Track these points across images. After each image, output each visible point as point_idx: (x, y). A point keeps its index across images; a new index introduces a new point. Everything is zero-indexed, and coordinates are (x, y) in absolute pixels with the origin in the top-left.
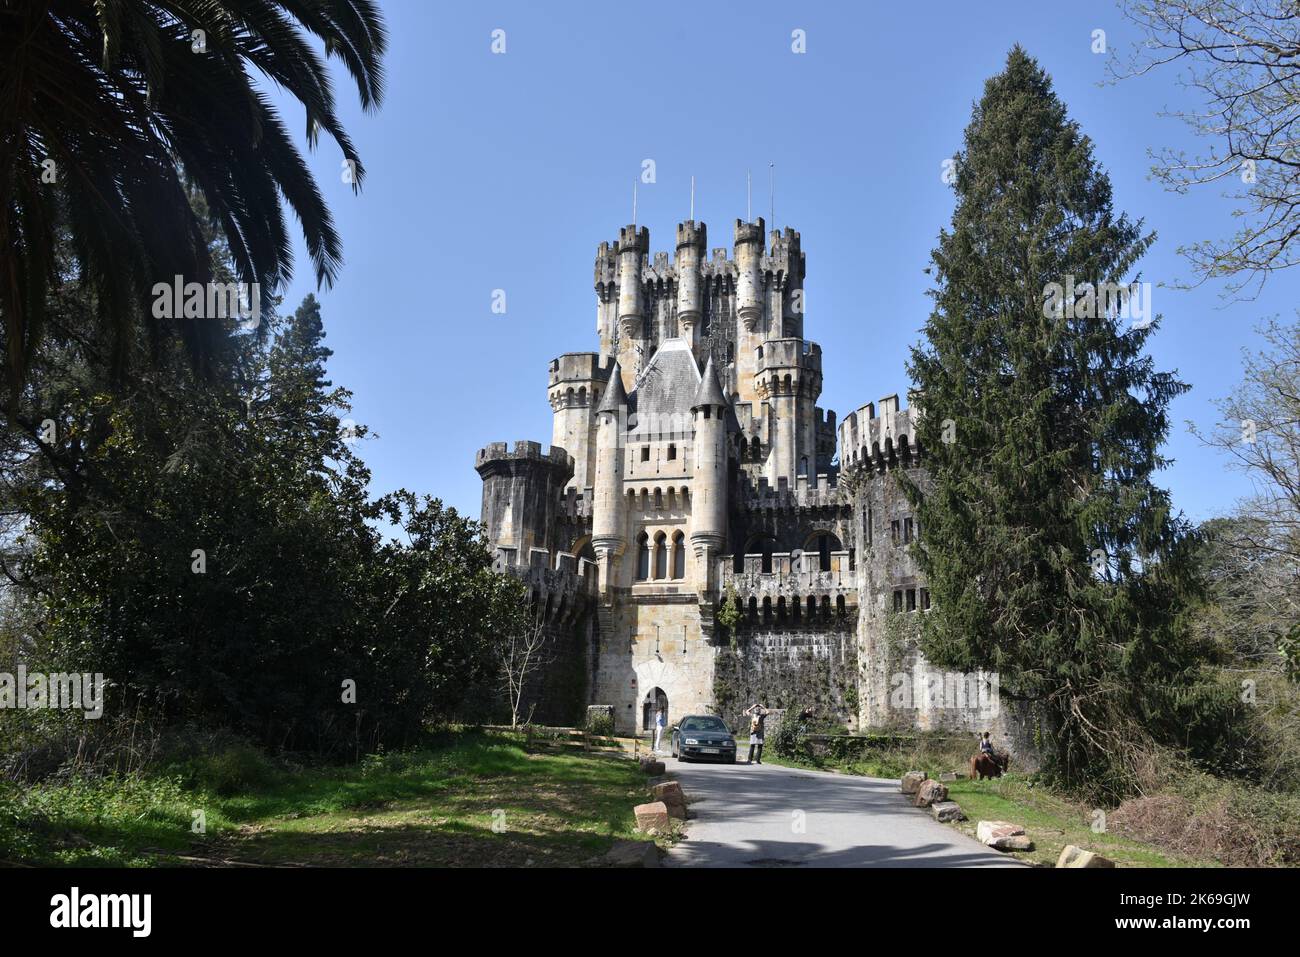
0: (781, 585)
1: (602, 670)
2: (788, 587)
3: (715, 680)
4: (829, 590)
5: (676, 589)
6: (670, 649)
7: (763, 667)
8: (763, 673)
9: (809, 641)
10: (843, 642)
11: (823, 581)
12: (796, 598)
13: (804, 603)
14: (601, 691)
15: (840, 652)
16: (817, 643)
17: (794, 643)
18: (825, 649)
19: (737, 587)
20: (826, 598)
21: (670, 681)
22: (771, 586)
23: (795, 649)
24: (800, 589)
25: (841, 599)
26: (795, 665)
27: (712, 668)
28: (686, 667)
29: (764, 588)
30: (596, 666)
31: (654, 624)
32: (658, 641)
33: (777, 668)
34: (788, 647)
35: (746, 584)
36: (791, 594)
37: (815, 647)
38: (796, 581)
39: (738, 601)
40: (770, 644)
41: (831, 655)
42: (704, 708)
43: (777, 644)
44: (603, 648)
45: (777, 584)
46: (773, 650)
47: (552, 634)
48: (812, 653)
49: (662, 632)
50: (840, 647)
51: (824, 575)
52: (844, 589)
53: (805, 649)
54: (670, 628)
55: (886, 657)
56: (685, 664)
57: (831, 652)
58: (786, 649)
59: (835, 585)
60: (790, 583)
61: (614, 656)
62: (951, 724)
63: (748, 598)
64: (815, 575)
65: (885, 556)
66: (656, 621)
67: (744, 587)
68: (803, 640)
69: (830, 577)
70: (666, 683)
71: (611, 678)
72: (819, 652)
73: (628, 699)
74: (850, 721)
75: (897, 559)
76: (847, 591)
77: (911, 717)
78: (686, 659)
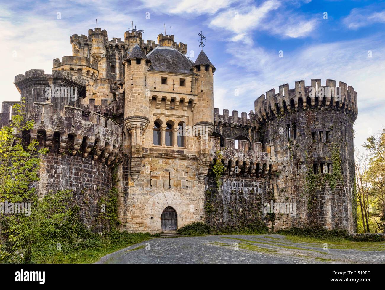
0: (244, 156)
1: (130, 196)
2: (248, 157)
3: (205, 203)
4: (266, 161)
5: (183, 152)
6: (177, 185)
7: (230, 197)
8: (231, 200)
9: (253, 185)
10: (267, 187)
11: (264, 156)
12: (251, 163)
13: (255, 166)
14: (130, 209)
15: (266, 192)
16: (256, 186)
17: (246, 185)
18: (259, 190)
19: (222, 153)
20: (265, 165)
21: (178, 203)
22: (240, 156)
23: (246, 189)
24: (254, 159)
25: (271, 166)
26: (246, 196)
27: (203, 196)
28: (188, 195)
29: (236, 156)
30: (126, 194)
31: (167, 170)
32: (170, 180)
33: (238, 198)
34: (243, 188)
35: (227, 153)
36: (249, 160)
37: (255, 188)
38: (252, 155)
39: (223, 161)
40: (234, 185)
41: (262, 193)
42: (199, 217)
43: (238, 186)
44: (130, 183)
45: (242, 155)
46: (235, 188)
47: (102, 171)
48: (254, 191)
49: (172, 175)
50: (265, 189)
51: (264, 153)
52: (272, 161)
53: (251, 189)
54: (177, 173)
55: (308, 194)
56: (187, 194)
57: (262, 191)
58: (242, 189)
59: (269, 159)
60: (249, 155)
61: (139, 188)
62: (339, 227)
63: (228, 160)
64: (260, 153)
65: (307, 147)
66: (167, 169)
67: (226, 154)
68: (250, 184)
69: (267, 155)
70: (176, 204)
71: (137, 201)
72: (257, 191)
73: (151, 214)
74: (269, 224)
75: (315, 149)
76: (274, 163)
77: (322, 224)
78: (188, 191)
